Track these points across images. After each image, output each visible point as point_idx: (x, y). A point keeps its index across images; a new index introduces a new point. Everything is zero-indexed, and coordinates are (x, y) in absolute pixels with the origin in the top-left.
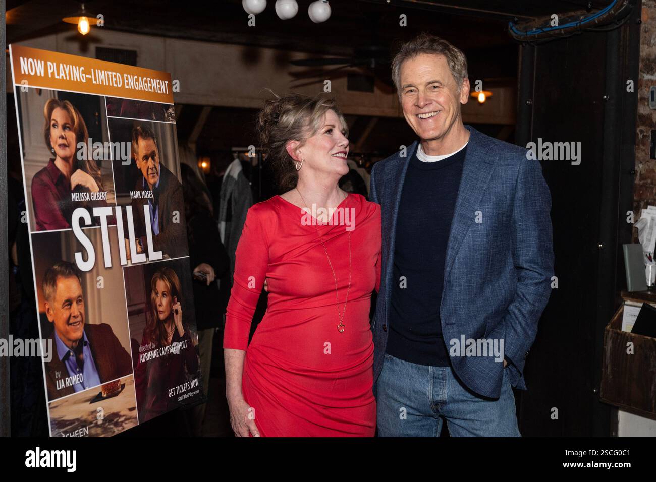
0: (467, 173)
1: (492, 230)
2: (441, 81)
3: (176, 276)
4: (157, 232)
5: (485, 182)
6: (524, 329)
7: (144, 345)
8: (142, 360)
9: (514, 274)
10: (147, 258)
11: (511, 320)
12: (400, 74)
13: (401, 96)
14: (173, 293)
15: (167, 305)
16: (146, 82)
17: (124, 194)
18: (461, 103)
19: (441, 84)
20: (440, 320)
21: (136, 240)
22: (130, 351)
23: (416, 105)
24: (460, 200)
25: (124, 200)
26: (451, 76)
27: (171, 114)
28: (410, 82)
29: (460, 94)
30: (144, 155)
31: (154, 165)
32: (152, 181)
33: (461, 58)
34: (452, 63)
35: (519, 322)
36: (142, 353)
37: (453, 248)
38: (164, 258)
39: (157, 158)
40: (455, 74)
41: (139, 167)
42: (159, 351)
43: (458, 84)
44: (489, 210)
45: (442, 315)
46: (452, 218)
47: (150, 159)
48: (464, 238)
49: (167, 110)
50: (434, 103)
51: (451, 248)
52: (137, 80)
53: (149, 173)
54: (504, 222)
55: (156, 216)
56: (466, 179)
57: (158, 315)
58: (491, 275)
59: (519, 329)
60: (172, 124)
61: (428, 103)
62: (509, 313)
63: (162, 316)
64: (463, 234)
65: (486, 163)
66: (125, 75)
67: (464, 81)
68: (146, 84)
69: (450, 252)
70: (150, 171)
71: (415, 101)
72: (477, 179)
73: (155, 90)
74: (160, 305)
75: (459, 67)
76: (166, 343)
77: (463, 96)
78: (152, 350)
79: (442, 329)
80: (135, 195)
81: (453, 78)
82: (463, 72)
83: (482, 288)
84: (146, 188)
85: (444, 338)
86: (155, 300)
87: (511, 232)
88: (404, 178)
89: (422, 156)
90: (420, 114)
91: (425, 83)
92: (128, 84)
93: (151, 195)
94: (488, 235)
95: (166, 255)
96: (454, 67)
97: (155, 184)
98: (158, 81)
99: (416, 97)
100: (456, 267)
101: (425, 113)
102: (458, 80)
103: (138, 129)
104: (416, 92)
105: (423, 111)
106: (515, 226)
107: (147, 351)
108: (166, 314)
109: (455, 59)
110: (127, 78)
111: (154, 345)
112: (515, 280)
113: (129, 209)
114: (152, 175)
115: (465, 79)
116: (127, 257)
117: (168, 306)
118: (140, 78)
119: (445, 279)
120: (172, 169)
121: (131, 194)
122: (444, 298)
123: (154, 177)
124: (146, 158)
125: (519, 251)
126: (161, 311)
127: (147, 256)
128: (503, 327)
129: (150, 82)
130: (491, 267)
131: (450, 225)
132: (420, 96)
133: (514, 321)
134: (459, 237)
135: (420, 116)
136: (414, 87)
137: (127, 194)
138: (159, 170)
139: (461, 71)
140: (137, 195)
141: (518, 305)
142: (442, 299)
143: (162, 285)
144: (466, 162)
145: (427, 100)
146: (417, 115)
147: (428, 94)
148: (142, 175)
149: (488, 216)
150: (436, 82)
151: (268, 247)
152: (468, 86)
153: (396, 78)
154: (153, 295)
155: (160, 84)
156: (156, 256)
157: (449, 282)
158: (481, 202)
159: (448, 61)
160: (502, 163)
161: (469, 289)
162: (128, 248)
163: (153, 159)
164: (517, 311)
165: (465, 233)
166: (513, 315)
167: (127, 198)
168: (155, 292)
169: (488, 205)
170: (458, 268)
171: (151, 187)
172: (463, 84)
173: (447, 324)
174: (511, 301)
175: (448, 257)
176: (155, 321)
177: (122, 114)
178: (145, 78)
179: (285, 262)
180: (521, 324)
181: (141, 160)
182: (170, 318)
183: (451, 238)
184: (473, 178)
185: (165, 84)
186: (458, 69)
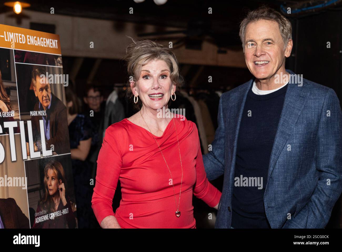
0: (287, 103)
1: (303, 144)
2: (273, 40)
3: (61, 167)
4: (49, 138)
5: (300, 110)
6: (321, 213)
7: (38, 211)
8: (37, 222)
9: (315, 174)
10: (42, 155)
11: (312, 207)
12: (245, 33)
13: (244, 48)
14: (59, 178)
15: (55, 185)
16: (42, 40)
17: (26, 113)
18: (285, 56)
19: (273, 41)
20: (264, 204)
21: (34, 143)
22: (28, 216)
23: (255, 54)
24: (281, 121)
25: (25, 117)
26: (280, 36)
27: (59, 61)
28: (252, 38)
29: (285, 50)
30: (40, 88)
31: (47, 94)
32: (45, 104)
33: (288, 25)
34: (282, 28)
35: (318, 208)
36: (37, 217)
37: (275, 154)
38: (53, 154)
39: (49, 90)
40: (284, 36)
41: (36, 96)
42: (48, 216)
43: (285, 43)
44: (302, 129)
45: (265, 201)
46: (276, 134)
47: (44, 91)
48: (283, 148)
49: (57, 58)
50: (267, 55)
51: (274, 154)
52: (36, 39)
53: (44, 99)
54: (312, 138)
55: (48, 128)
56: (286, 107)
57: (48, 192)
58: (300, 175)
59: (317, 213)
60: (60, 68)
61: (263, 54)
62: (311, 201)
63: (51, 193)
64: (283, 145)
65: (301, 96)
66: (28, 36)
67: (289, 41)
68: (42, 42)
69: (273, 157)
70: (44, 98)
71: (254, 52)
72: (294, 108)
73: (48, 45)
74: (50, 186)
75: (286, 31)
76: (53, 210)
77: (287, 51)
78: (44, 215)
79: (265, 210)
80: (33, 113)
81: (281, 38)
82: (289, 34)
83: (293, 183)
84: (42, 109)
85: (267, 216)
86: (46, 182)
87: (316, 145)
88: (244, 105)
89: (256, 90)
90: (257, 61)
91: (262, 40)
92: (29, 42)
93: (45, 114)
94: (300, 147)
95: (54, 153)
96: (283, 30)
97: (48, 106)
98: (51, 40)
99: (255, 50)
100: (277, 168)
101: (261, 61)
102: (285, 39)
103: (36, 71)
104: (255, 45)
105: (258, 59)
106: (319, 141)
107: (41, 216)
108: (54, 191)
109: (284, 25)
110: (29, 38)
111: (45, 212)
112: (317, 178)
113: (29, 123)
114: (45, 101)
115: (290, 40)
116: (27, 154)
117: (56, 187)
118: (38, 38)
119: (268, 176)
120: (59, 97)
121: (31, 113)
122: (267, 189)
123: (47, 102)
124: (42, 89)
125: (320, 159)
126: (51, 189)
127: (42, 153)
128: (306, 211)
129: (45, 41)
130: (301, 169)
131: (274, 138)
132: (258, 48)
133: (314, 207)
134: (280, 147)
135: (256, 63)
136: (255, 42)
137: (28, 113)
138: (50, 97)
139: (288, 34)
140: (35, 114)
141: (318, 196)
142: (266, 189)
143: (51, 172)
144: (286, 95)
145: (262, 52)
146: (255, 62)
147: (264, 48)
148: (39, 101)
149: (301, 134)
150: (270, 39)
151: (122, 156)
152: (291, 45)
153: (242, 35)
154: (45, 179)
155: (51, 42)
156: (47, 153)
157: (271, 178)
158: (296, 124)
159: (279, 26)
160: (312, 97)
161: (285, 184)
162: (28, 148)
163: (47, 90)
164: (316, 201)
165: (284, 144)
166: (314, 203)
167: (28, 116)
168: (47, 177)
169: (301, 126)
170: (278, 169)
171: (45, 108)
172: (288, 43)
173: (269, 207)
174: (313, 193)
175: (271, 161)
176: (46, 196)
177: (25, 61)
178: (41, 38)
179: (134, 167)
180: (319, 210)
181: (38, 91)
182: (57, 194)
183: (274, 147)
184: (291, 106)
185: (55, 42)
186: (286, 32)
